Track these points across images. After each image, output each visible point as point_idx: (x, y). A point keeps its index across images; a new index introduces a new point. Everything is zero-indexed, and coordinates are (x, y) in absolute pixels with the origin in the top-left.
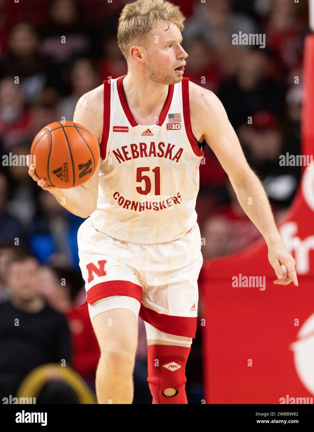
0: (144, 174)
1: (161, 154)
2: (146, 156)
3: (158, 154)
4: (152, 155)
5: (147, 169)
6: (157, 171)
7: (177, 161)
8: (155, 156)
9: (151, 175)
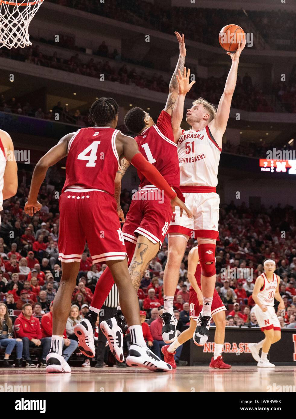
0: (188, 145)
1: (195, 137)
2: (189, 138)
3: (194, 137)
4: (192, 137)
5: (189, 143)
6: (193, 143)
7: (202, 139)
8: (193, 137)
9: (191, 145)
